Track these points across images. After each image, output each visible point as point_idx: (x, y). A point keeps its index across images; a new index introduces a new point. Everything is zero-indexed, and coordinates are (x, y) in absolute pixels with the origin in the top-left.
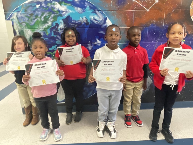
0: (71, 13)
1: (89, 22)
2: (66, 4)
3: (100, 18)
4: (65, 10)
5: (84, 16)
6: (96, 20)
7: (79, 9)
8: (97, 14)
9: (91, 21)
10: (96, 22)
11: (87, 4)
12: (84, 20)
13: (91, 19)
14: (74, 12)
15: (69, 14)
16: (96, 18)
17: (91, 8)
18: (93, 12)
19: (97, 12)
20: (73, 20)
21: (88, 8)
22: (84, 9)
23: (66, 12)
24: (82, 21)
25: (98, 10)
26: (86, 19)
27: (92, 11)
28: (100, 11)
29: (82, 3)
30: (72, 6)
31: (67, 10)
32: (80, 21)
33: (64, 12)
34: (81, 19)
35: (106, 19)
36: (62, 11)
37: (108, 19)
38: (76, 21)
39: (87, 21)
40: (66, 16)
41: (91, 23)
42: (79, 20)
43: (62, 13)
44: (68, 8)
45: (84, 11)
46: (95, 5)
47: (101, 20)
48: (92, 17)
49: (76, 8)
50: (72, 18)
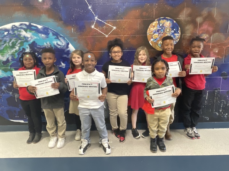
0: (36, 39)
1: (53, 47)
2: (31, 31)
3: (63, 43)
4: (31, 36)
5: (48, 41)
6: (59, 45)
7: (43, 35)
8: (59, 40)
9: (54, 46)
10: (59, 47)
11: (50, 31)
12: (48, 45)
13: (54, 44)
14: (38, 38)
15: (34, 40)
16: (59, 43)
17: (54, 34)
18: (55, 38)
19: (60, 38)
22: (48, 36)
23: (31, 38)
24: (46, 46)
26: (50, 44)
28: (62, 37)
29: (46, 30)
30: (36, 33)
31: (32, 36)
32: (44, 46)
33: (30, 38)
34: (45, 44)
35: (68, 44)
36: (28, 38)
37: (70, 44)
38: (41, 46)
40: (31, 41)
43: (28, 39)
44: (33, 34)
45: (47, 37)
46: (57, 32)
47: (63, 45)
48: (55, 42)
49: (40, 35)
50: (37, 43)
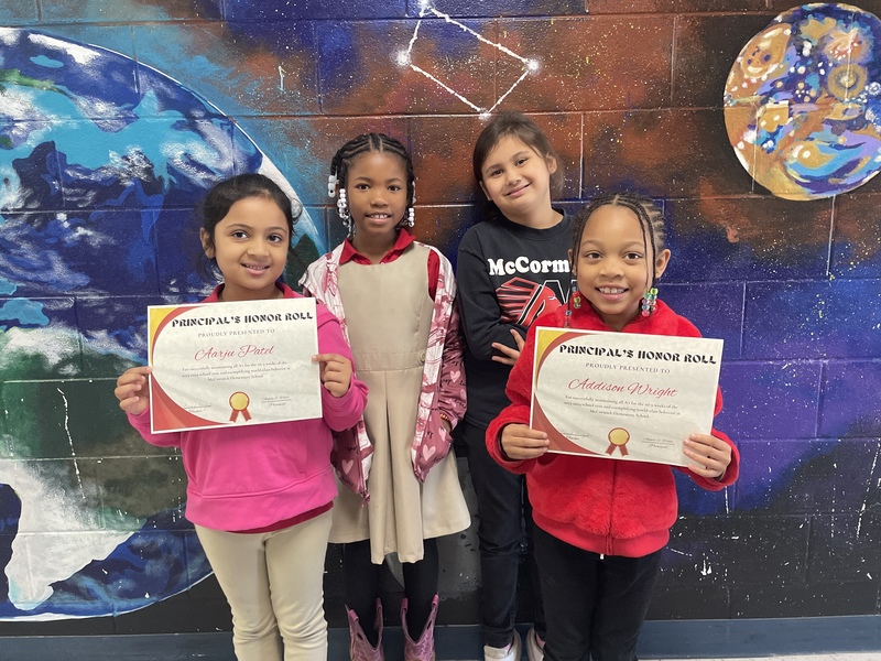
1: (161, 178)
2: (26, 80)
3: (221, 157)
4: (27, 112)
5: (134, 143)
6: (201, 167)
7: (101, 107)
8: (203, 136)
9: (171, 170)
10: (199, 177)
11: (143, 78)
12: (133, 165)
13: (172, 159)
14: (74, 124)
15: (47, 134)
16: (200, 153)
17: (167, 103)
19: (204, 125)
20: (74, 167)
21: (149, 101)
22: (130, 109)
23: (33, 122)
24: (124, 171)
25: (209, 116)
26: (145, 159)
27: (177, 116)
28: (221, 117)
29: (118, 77)
31: (38, 112)
32: (110, 174)
34: (115, 159)
35: (255, 160)
36: (11, 121)
37: (265, 159)
38: (88, 172)
39: (148, 171)
40: (31, 144)
41: (171, 181)
42: (103, 168)
43: (10, 128)
44: (40, 101)
46: (189, 87)
48: (175, 150)
49: (83, 102)
50: (63, 156)
